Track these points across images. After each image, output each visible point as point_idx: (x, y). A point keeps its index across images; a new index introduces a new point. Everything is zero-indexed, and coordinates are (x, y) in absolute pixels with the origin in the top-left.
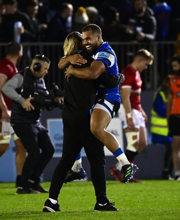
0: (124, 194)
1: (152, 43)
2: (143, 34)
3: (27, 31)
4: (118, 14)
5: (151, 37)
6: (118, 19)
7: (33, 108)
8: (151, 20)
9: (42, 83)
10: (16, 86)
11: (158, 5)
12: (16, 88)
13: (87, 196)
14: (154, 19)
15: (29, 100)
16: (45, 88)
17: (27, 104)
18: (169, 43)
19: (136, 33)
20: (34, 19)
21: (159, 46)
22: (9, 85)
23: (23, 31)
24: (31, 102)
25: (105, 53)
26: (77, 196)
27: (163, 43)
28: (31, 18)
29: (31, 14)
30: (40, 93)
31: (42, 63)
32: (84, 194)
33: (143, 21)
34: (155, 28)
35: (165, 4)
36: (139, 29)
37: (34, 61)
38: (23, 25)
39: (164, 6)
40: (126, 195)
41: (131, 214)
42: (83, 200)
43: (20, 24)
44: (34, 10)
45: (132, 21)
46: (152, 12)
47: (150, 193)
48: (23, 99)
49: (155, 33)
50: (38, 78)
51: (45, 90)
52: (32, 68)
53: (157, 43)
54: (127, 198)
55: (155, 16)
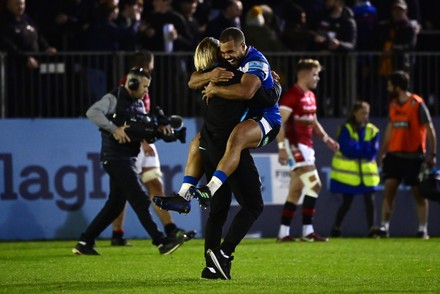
0: (309, 257)
1: (350, 54)
2: (337, 42)
3: (181, 37)
4: (304, 15)
5: (349, 45)
6: (304, 20)
7: (129, 140)
8: (350, 24)
9: (141, 106)
10: (106, 111)
11: (359, 4)
12: (106, 112)
13: (260, 259)
14: (353, 21)
15: (123, 128)
16: (145, 113)
17: (120, 134)
18: (371, 54)
19: (328, 40)
20: (191, 19)
21: (360, 58)
22: (97, 109)
23: (175, 36)
24: (126, 131)
25: (258, 63)
26: (246, 258)
27: (365, 53)
28: (187, 19)
29: (186, 13)
30: (139, 119)
31: (139, 78)
32: (256, 255)
33: (338, 25)
34: (355, 35)
35: (368, 4)
36: (332, 35)
37: (130, 77)
38: (176, 27)
39: (367, 6)
40: (312, 258)
41: (319, 284)
42: (254, 263)
43: (171, 28)
44: (192, 8)
45: (325, 24)
46: (352, 13)
47: (346, 255)
48: (115, 127)
49: (354, 41)
50: (136, 100)
51: (145, 115)
52: (127, 86)
53: (356, 54)
54: (314, 262)
55: (355, 18)
